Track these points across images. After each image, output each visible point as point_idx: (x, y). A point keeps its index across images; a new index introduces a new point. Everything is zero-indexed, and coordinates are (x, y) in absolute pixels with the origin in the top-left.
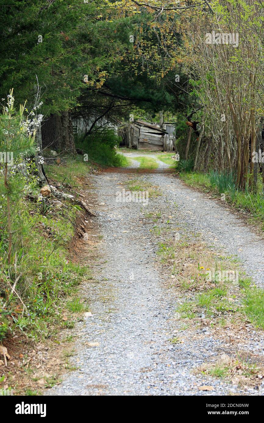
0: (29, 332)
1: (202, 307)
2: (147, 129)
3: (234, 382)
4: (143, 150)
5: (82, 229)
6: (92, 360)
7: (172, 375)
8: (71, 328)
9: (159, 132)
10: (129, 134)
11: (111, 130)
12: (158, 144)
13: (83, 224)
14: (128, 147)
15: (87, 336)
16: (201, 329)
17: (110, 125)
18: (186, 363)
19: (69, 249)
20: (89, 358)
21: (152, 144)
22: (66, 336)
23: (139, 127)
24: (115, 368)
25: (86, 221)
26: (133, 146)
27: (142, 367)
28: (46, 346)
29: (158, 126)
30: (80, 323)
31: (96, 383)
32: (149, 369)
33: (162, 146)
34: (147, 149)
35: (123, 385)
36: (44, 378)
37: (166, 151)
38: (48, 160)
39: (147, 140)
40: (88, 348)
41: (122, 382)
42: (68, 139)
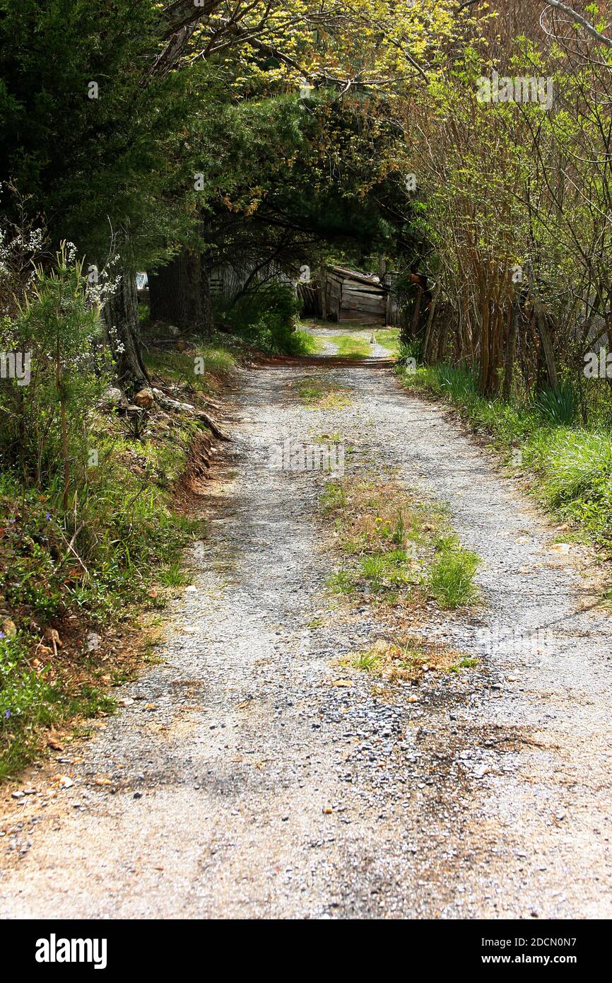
0: (94, 611)
1: (368, 578)
2: (356, 284)
3: (384, 676)
4: (348, 324)
5: (204, 461)
6: (187, 651)
7: (300, 669)
8: (161, 608)
9: (378, 290)
10: (323, 293)
11: (284, 287)
12: (376, 311)
13: (207, 453)
14: (320, 318)
15: (184, 618)
16: (358, 608)
17: (283, 277)
18: (324, 652)
19: (174, 492)
20: (182, 648)
21: (363, 312)
22: (153, 619)
23: (340, 280)
24: (218, 661)
25: (212, 449)
26: (329, 316)
27: (258, 658)
28: (118, 632)
29: (376, 279)
30: (177, 601)
31: (187, 679)
32: (266, 661)
33: (383, 316)
34: (355, 322)
35: (225, 682)
36: (112, 673)
37: (390, 324)
38: (163, 343)
39: (355, 305)
40: (183, 634)
41: (225, 678)
42: (200, 306)
